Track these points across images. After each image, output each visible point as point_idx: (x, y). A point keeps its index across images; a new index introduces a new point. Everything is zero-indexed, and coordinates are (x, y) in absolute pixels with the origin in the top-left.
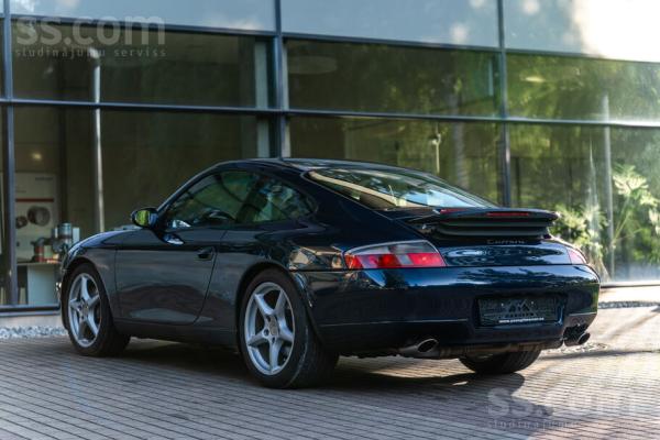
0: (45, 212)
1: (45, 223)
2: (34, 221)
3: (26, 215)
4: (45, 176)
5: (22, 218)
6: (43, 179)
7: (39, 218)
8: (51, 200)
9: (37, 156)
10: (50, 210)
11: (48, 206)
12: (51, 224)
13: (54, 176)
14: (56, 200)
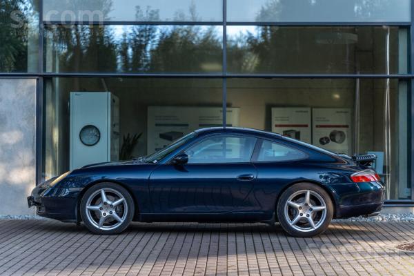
0: (342, 134)
1: (342, 141)
2: (334, 140)
3: (328, 136)
4: (343, 110)
5: (326, 138)
6: (342, 112)
7: (338, 138)
8: (347, 126)
9: (337, 96)
10: (346, 133)
11: (344, 130)
12: (346, 142)
13: (349, 110)
14: (350, 126)
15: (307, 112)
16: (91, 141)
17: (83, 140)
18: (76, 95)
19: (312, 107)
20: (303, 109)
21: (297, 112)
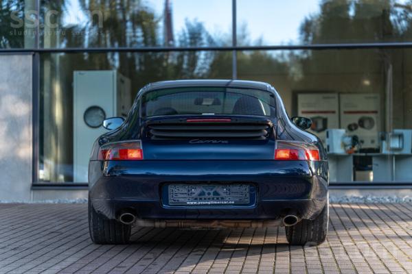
0: (371, 120)
1: (370, 127)
2: (363, 126)
3: (357, 123)
4: (372, 95)
5: (354, 124)
6: (371, 98)
7: (367, 124)
8: (375, 112)
9: (367, 83)
10: (375, 120)
11: (373, 116)
12: (375, 127)
13: (378, 95)
14: (379, 111)
15: (334, 98)
16: (96, 123)
17: (89, 122)
18: (80, 74)
19: (339, 93)
20: (330, 95)
21: (324, 98)
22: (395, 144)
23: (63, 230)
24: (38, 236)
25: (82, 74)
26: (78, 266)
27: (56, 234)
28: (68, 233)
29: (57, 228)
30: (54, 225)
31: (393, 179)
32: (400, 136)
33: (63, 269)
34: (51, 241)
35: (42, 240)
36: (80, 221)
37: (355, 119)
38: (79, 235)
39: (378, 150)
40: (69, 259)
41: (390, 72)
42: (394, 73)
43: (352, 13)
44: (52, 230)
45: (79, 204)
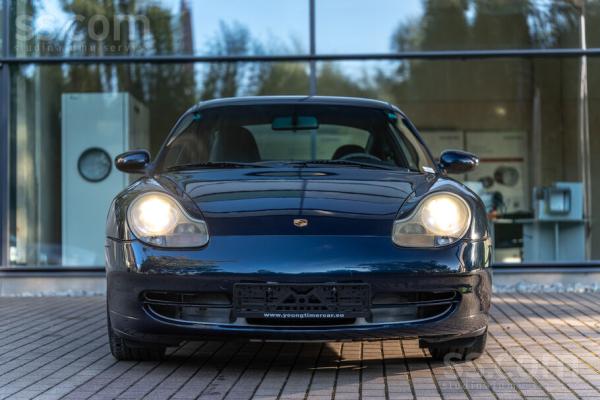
0: (513, 172)
1: (513, 183)
2: (500, 181)
3: (492, 175)
4: (514, 134)
5: (488, 178)
6: (512, 137)
7: (507, 178)
8: (520, 160)
9: (501, 111)
10: (519, 171)
11: (516, 165)
12: (520, 184)
13: (524, 134)
14: (526, 159)
15: (456, 138)
16: (97, 173)
17: (85, 173)
18: (71, 98)
19: (465, 131)
20: (453, 134)
21: (442, 138)
22: (558, 204)
23: (63, 333)
24: (25, 341)
25: (75, 99)
26: (101, 382)
27: (53, 338)
28: (71, 337)
29: (52, 330)
30: (45, 326)
31: (554, 258)
32: (566, 193)
33: (78, 387)
34: (49, 347)
35: (34, 346)
36: (86, 319)
37: (490, 170)
38: (88, 339)
39: (530, 215)
40: (83, 373)
41: (537, 101)
42: (543, 102)
43: (470, 14)
44: (46, 332)
45: (76, 297)
